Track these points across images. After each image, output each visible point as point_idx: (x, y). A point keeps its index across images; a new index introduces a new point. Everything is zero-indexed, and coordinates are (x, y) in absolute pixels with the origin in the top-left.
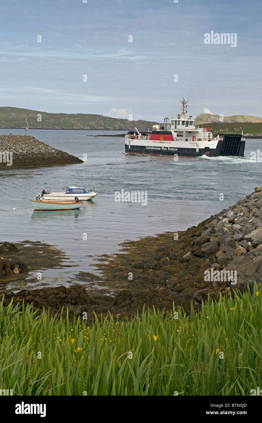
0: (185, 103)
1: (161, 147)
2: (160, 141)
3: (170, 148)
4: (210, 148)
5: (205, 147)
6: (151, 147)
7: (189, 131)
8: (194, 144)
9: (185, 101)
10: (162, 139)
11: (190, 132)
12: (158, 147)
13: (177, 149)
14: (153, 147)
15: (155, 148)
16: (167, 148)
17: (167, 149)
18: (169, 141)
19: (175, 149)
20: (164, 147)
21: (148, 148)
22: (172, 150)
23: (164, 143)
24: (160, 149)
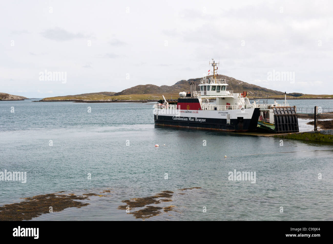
0: (215, 65)
1: (188, 118)
2: (186, 110)
3: (198, 118)
4: (244, 118)
5: (238, 118)
6: (178, 117)
7: (222, 98)
8: (225, 114)
9: (215, 63)
10: (189, 108)
11: (224, 98)
12: (185, 117)
13: (205, 120)
14: (180, 117)
15: (182, 119)
16: (195, 118)
17: (195, 120)
18: (196, 111)
19: (203, 120)
20: (192, 118)
21: (175, 119)
22: (199, 121)
23: (191, 112)
24: (187, 119)
